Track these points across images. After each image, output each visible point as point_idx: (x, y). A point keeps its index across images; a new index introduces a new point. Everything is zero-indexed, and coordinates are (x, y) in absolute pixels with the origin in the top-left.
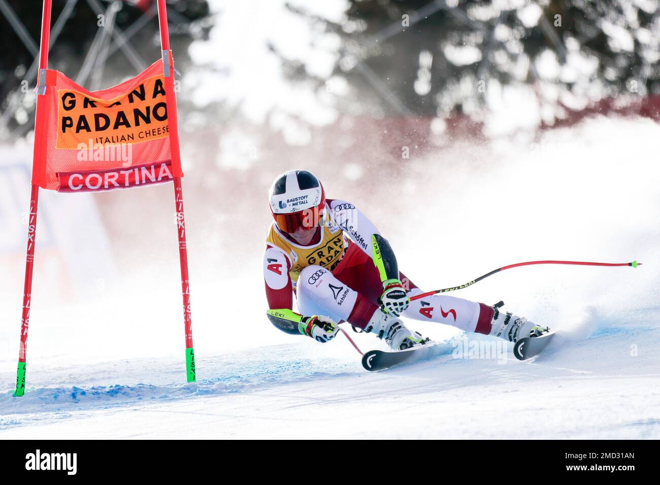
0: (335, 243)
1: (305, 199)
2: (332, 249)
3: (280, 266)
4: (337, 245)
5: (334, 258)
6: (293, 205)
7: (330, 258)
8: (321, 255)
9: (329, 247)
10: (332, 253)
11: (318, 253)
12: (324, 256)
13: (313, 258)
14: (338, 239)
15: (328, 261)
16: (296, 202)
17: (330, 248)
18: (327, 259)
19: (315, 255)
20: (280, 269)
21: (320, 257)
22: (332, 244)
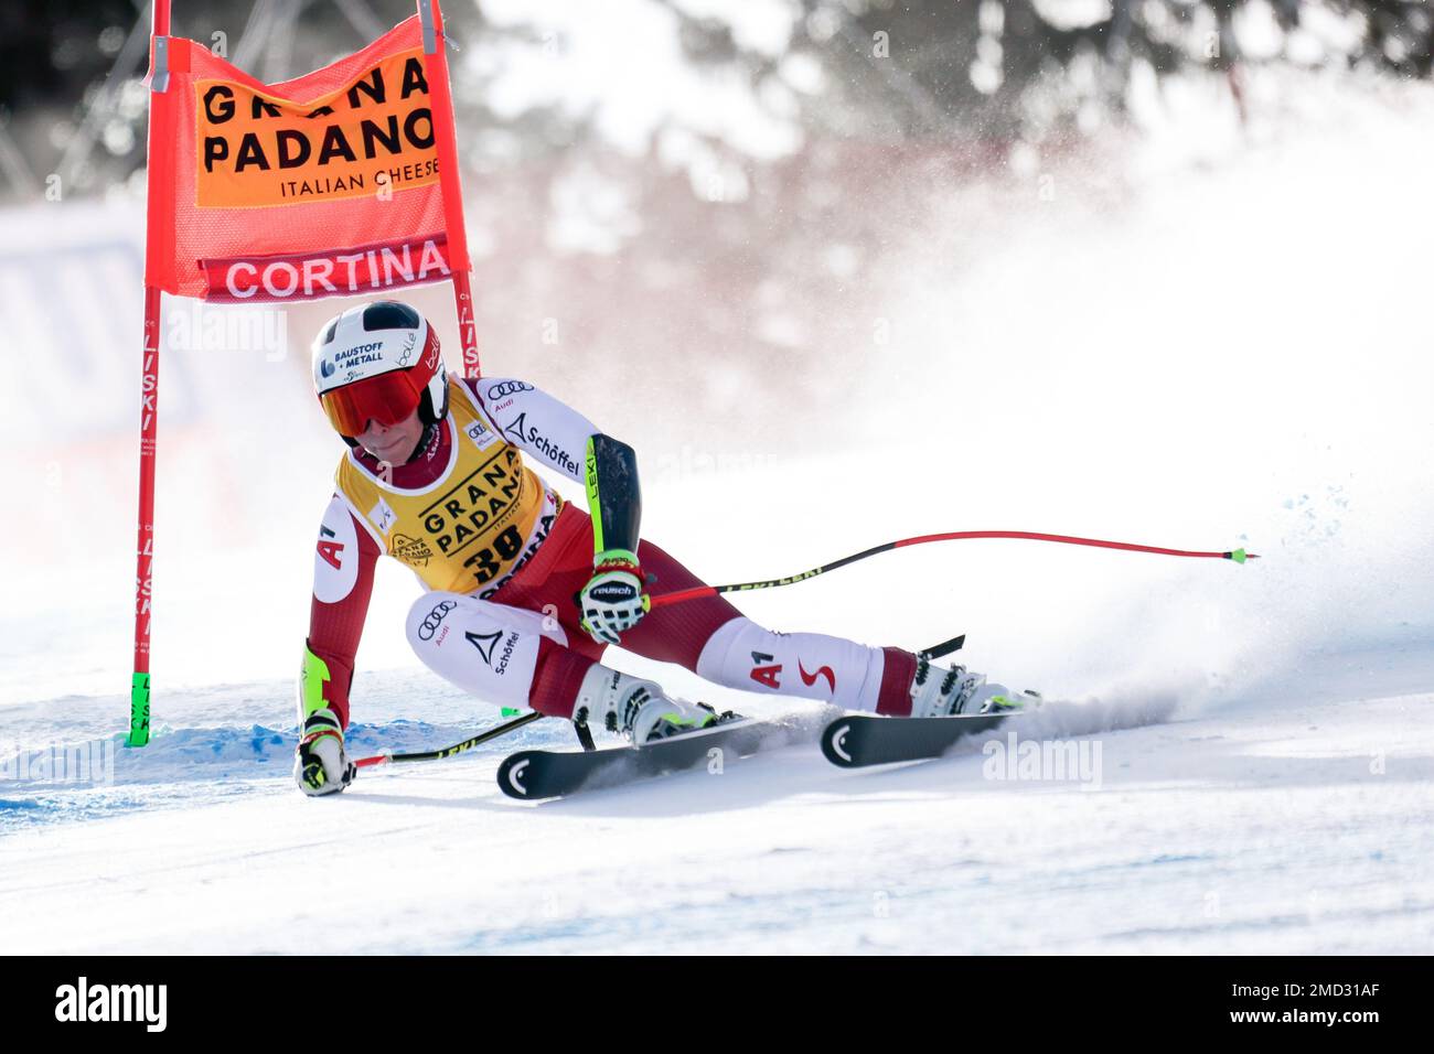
0: (488, 477)
1: (376, 351)
2: (484, 494)
3: (340, 547)
4: (494, 484)
5: (491, 519)
6: (349, 364)
7: (480, 518)
8: (455, 509)
9: (471, 489)
10: (483, 504)
11: (448, 506)
12: (462, 511)
13: (436, 516)
14: (496, 467)
15: (478, 525)
16: (353, 357)
17: (475, 493)
18: (473, 518)
19: (441, 510)
20: (338, 555)
21: (455, 516)
22: (480, 482)
